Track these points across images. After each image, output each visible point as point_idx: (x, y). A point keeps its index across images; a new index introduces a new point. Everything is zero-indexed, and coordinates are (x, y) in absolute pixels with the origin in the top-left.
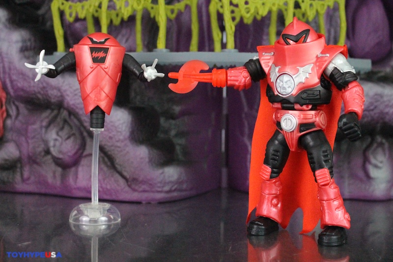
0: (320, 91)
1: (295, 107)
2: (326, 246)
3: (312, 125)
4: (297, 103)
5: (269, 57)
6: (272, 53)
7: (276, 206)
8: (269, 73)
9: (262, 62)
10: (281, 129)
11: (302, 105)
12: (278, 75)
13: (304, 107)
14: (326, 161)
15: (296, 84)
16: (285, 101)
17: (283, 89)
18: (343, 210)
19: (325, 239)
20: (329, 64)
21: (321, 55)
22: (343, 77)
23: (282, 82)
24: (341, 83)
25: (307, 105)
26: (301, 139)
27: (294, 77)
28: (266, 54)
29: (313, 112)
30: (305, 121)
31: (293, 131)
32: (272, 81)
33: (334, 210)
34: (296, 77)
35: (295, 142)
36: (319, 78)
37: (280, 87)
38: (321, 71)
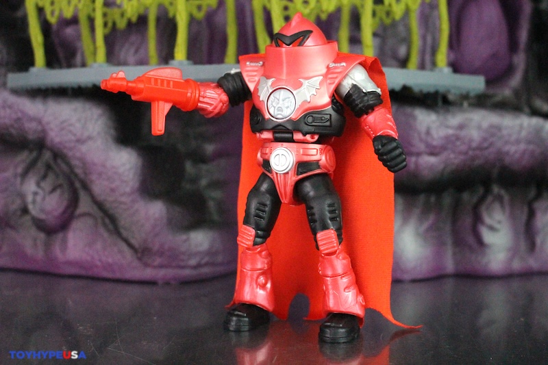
0: (331, 115)
1: (294, 138)
2: (330, 343)
3: (316, 164)
4: (299, 131)
5: (256, 69)
6: (261, 62)
7: (263, 287)
8: (256, 89)
9: (245, 75)
10: (270, 171)
11: (304, 135)
12: (271, 91)
13: (308, 137)
14: (332, 219)
15: (299, 103)
16: (281, 127)
17: (278, 110)
18: (355, 291)
19: (328, 333)
20: (345, 77)
21: (334, 65)
22: (366, 98)
24: (363, 106)
25: (312, 134)
26: (298, 185)
27: (294, 92)
28: (252, 64)
29: (318, 146)
30: (306, 158)
31: (287, 173)
32: (261, 99)
33: (342, 290)
34: (297, 93)
35: (289, 189)
36: (330, 97)
37: (275, 107)
38: (332, 87)
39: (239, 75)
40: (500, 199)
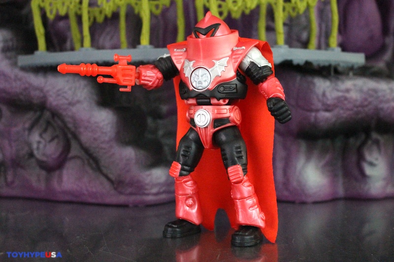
0: (236, 85)
1: (211, 102)
3: (227, 120)
4: (214, 97)
5: (182, 54)
6: (185, 49)
7: (190, 207)
8: (182, 69)
9: (173, 58)
10: (195, 126)
11: (218, 100)
12: (192, 70)
13: (221, 101)
14: (238, 158)
15: (213, 77)
16: (200, 96)
17: (199, 84)
19: (238, 240)
20: (245, 57)
21: (236, 48)
22: (261, 71)
23: (198, 76)
24: (259, 77)
25: (224, 99)
26: (215, 135)
27: (209, 70)
28: (178, 50)
29: (228, 107)
30: (219, 116)
31: (207, 127)
32: (186, 76)
33: (248, 209)
34: (211, 71)
35: (209, 138)
36: (235, 72)
37: (196, 82)
38: (237, 64)
39: (169, 58)
40: (377, 142)
